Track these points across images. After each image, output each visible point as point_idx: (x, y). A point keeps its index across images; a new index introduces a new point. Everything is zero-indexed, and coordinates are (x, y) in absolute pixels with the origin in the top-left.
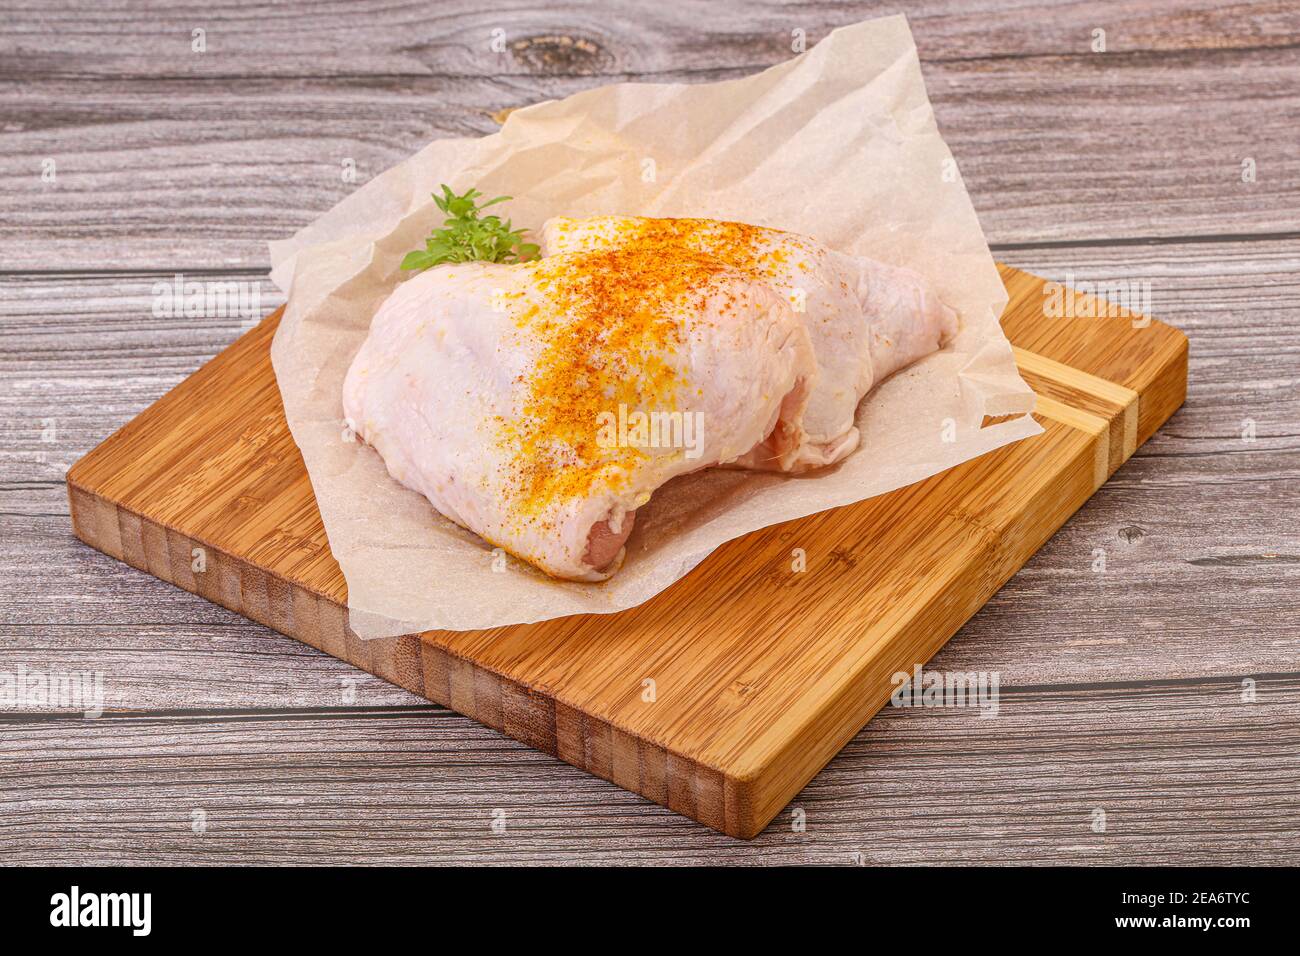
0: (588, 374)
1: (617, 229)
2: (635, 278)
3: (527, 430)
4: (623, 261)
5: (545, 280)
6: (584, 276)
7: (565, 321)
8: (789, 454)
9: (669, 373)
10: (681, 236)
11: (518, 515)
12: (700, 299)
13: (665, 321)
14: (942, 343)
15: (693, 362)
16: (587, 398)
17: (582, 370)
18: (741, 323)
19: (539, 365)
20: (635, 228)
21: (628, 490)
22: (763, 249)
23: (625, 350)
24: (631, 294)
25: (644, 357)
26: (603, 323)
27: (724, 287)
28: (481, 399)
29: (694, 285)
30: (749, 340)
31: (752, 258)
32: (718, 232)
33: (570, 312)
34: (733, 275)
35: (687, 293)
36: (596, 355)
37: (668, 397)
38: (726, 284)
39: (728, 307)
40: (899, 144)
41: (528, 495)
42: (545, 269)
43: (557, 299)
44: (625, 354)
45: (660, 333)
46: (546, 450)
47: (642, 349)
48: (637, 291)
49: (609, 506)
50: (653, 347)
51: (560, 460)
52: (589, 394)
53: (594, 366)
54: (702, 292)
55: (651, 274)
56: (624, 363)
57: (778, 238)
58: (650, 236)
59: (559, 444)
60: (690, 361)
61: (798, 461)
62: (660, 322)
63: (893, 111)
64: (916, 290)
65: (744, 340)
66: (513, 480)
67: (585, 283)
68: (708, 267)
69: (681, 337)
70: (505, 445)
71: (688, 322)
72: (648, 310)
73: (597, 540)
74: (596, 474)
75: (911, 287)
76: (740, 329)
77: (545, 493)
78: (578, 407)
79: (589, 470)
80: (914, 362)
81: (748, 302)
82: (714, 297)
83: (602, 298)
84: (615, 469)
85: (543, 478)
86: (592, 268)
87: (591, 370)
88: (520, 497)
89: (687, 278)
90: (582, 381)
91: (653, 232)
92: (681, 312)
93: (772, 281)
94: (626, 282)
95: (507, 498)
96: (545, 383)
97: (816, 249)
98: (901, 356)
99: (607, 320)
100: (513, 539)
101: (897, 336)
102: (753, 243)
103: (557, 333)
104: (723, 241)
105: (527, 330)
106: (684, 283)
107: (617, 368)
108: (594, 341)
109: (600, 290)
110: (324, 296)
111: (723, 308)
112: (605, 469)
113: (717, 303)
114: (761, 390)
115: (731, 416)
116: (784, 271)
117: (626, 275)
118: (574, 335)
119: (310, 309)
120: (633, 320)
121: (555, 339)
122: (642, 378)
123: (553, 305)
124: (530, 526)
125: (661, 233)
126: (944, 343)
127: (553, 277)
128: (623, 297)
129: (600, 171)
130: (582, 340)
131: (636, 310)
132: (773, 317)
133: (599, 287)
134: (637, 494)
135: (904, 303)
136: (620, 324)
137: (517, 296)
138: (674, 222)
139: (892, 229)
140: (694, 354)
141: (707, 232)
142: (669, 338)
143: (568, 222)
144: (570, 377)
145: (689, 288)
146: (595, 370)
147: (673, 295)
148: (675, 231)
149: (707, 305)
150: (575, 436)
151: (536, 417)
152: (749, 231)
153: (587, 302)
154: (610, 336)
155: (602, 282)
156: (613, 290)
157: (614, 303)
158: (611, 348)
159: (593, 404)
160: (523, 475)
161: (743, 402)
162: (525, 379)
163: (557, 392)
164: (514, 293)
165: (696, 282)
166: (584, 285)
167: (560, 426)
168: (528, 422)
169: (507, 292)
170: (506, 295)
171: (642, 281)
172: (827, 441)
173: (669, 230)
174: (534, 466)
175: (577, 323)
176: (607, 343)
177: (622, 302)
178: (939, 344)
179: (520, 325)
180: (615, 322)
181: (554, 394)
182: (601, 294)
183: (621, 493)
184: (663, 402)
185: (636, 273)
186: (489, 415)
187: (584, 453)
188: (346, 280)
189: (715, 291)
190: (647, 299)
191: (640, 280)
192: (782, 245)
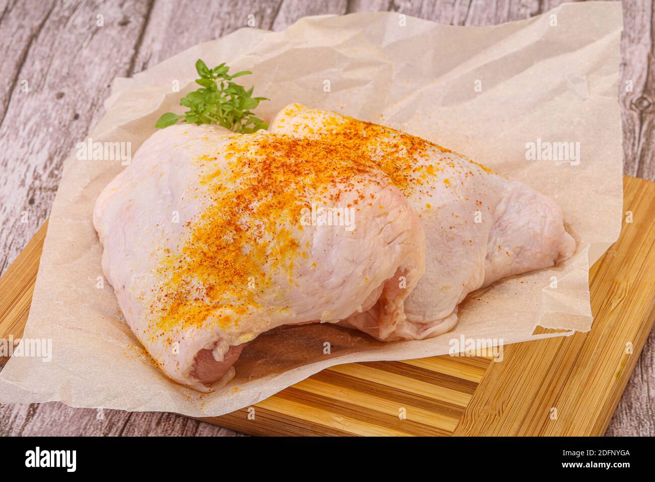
0: (235, 232)
1: (323, 123)
2: (297, 165)
3: (180, 264)
4: (299, 149)
5: (234, 152)
6: (261, 155)
7: (232, 188)
8: (387, 327)
9: (294, 244)
10: (367, 139)
11: (155, 327)
12: (337, 192)
13: (303, 203)
14: (558, 261)
15: (315, 241)
16: (228, 251)
17: (232, 228)
18: (363, 217)
19: (203, 216)
20: (337, 125)
21: (234, 330)
22: (421, 162)
23: (266, 220)
24: (287, 177)
25: (278, 229)
26: (256, 195)
27: (359, 187)
28: (163, 231)
29: (337, 180)
30: (365, 232)
31: (410, 167)
32: (395, 142)
33: (238, 181)
34: (373, 179)
35: (329, 185)
36: (244, 219)
37: (288, 263)
38: (362, 184)
39: (356, 202)
40: (584, 100)
41: (165, 314)
42: (239, 143)
43: (234, 169)
44: (265, 223)
45: (296, 211)
46: (187, 283)
47: (278, 222)
48: (292, 176)
49: (215, 339)
50: (287, 223)
51: (195, 294)
52: (231, 248)
53: (241, 227)
54: (341, 186)
55: (310, 164)
56: (262, 230)
57: (438, 156)
58: (345, 134)
59: (197, 281)
60: (312, 239)
61: (394, 332)
62: (299, 203)
63: (588, 74)
64: (545, 217)
66: (159, 300)
67: (259, 160)
68: (360, 168)
70: (163, 272)
72: (293, 192)
73: (201, 363)
74: (213, 312)
75: (542, 213)
76: (360, 222)
77: (176, 316)
78: (220, 257)
79: (210, 307)
80: (530, 272)
81: (374, 202)
82: (348, 193)
83: (265, 175)
84: (228, 312)
85: (179, 304)
86: (271, 150)
87: (238, 230)
88: (161, 314)
90: (229, 237)
91: (348, 131)
92: (318, 198)
93: (418, 188)
94: (288, 167)
95: (152, 312)
96: (203, 231)
97: (466, 170)
98: (518, 265)
99: (262, 193)
101: (518, 250)
103: (225, 193)
104: (394, 149)
105: (205, 188)
106: (331, 176)
107: (256, 233)
108: (246, 208)
109: (266, 169)
110: (114, 127)
111: (352, 203)
112: (221, 310)
113: (349, 197)
114: (364, 272)
115: (333, 289)
117: (292, 161)
118: (235, 200)
120: (280, 198)
121: (221, 199)
122: (272, 245)
123: (230, 172)
124: (160, 338)
125: (353, 133)
126: (558, 262)
127: (239, 151)
128: (281, 177)
129: (359, 74)
130: (238, 205)
131: (285, 190)
132: (389, 218)
133: (267, 167)
134: (242, 333)
135: (531, 225)
136: (270, 199)
137: (211, 160)
138: (367, 126)
141: (386, 140)
143: (295, 109)
144: (221, 231)
145: (333, 181)
146: (241, 230)
147: (317, 185)
148: (364, 133)
149: (340, 198)
150: (209, 279)
151: (188, 256)
152: (417, 146)
153: (252, 176)
154: (258, 206)
155: (271, 162)
156: (276, 170)
157: (272, 181)
158: (257, 216)
159: (230, 257)
160: (166, 298)
161: (346, 279)
162: (191, 225)
163: (209, 241)
164: (210, 157)
165: (341, 178)
166: (258, 161)
167: (202, 267)
168: (182, 259)
169: (206, 155)
170: (205, 156)
171: (301, 168)
172: (423, 322)
173: (360, 133)
174: (176, 293)
175: (240, 190)
176: (254, 211)
177: (278, 182)
178: (555, 262)
179: (203, 183)
180: (266, 196)
181: (206, 242)
182: (267, 171)
183: (228, 331)
184: (283, 266)
185: (300, 161)
186: (162, 246)
187: (212, 293)
188: (134, 119)
189: (351, 187)
190: (297, 183)
191: (299, 167)
192: (438, 162)
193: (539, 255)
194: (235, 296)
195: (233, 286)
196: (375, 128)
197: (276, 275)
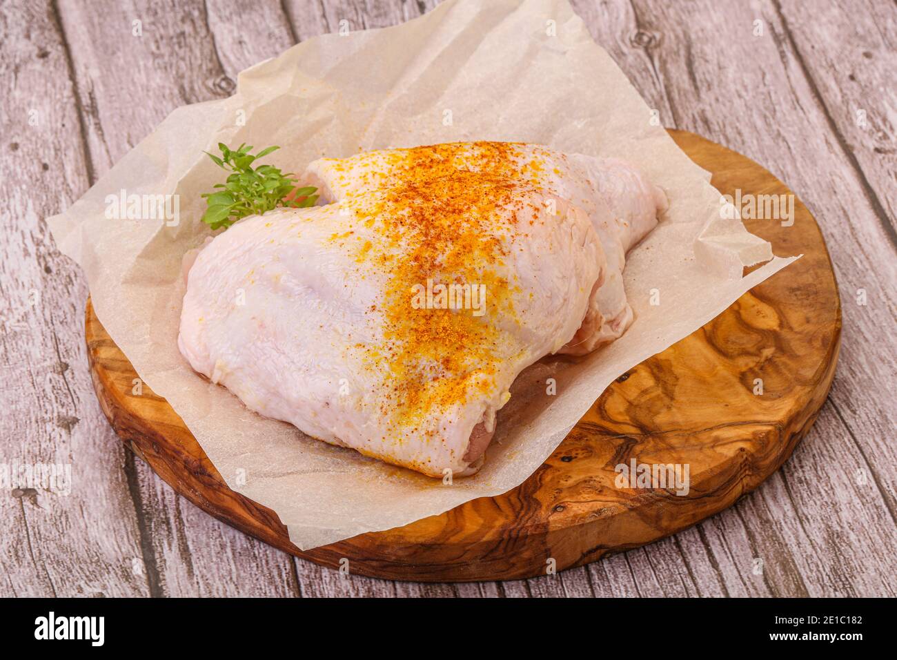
1: (388, 163)
2: (448, 205)
3: (391, 352)
4: (424, 190)
5: (370, 218)
6: (403, 209)
7: (401, 252)
8: (593, 336)
9: (503, 283)
10: (446, 161)
11: (398, 427)
12: (511, 214)
13: (489, 238)
15: (521, 270)
16: (438, 317)
18: (550, 229)
19: (387, 294)
20: (403, 160)
21: (495, 392)
22: (521, 162)
23: (462, 269)
24: (452, 219)
26: (436, 249)
27: (526, 201)
28: (335, 331)
29: (500, 203)
30: (559, 243)
31: (514, 170)
32: (477, 152)
33: (403, 243)
35: (497, 210)
37: (506, 303)
38: (525, 197)
39: (536, 217)
41: (405, 409)
43: (387, 233)
44: (464, 273)
45: (487, 248)
46: (415, 367)
47: (476, 266)
48: (456, 216)
49: (484, 409)
50: (485, 263)
51: (430, 375)
52: (439, 313)
54: (510, 207)
55: (458, 199)
57: (527, 149)
58: (419, 165)
59: (425, 361)
60: (518, 270)
61: (598, 340)
62: (484, 240)
64: (633, 176)
65: (555, 244)
66: (389, 397)
67: (406, 215)
69: (505, 250)
70: (374, 367)
71: (508, 236)
72: (471, 231)
73: (475, 441)
74: (467, 382)
75: (629, 174)
76: (550, 235)
77: (423, 405)
78: (434, 326)
79: (458, 380)
80: (645, 237)
82: (521, 210)
83: (426, 226)
84: (482, 376)
85: (416, 392)
86: (405, 201)
88: (398, 411)
89: (491, 198)
91: (420, 161)
92: (498, 226)
94: (441, 209)
95: (386, 414)
96: (397, 309)
98: (635, 233)
99: (439, 245)
100: (397, 448)
101: (631, 218)
102: (511, 158)
103: (396, 263)
104: (485, 160)
105: (368, 265)
106: (491, 202)
108: (433, 265)
109: (422, 220)
110: (132, 259)
111: (533, 219)
112: (473, 377)
113: (526, 214)
114: (577, 285)
115: (559, 311)
116: (545, 178)
117: (438, 204)
118: (412, 263)
119: (124, 273)
120: (460, 242)
121: (396, 269)
123: (384, 238)
124: (413, 436)
125: (428, 161)
126: (661, 217)
127: (375, 214)
128: (446, 223)
130: (421, 266)
131: (461, 232)
132: (571, 220)
133: (419, 216)
134: (501, 394)
135: (628, 188)
136: (451, 249)
137: (346, 236)
138: (435, 149)
139: (579, 126)
140: (520, 263)
141: (466, 154)
142: (496, 253)
143: (339, 163)
145: (497, 206)
147: (486, 214)
148: (436, 156)
149: (518, 218)
150: (439, 352)
151: (397, 339)
152: (502, 148)
153: (415, 232)
154: (446, 259)
155: (421, 212)
156: (433, 218)
157: (439, 229)
158: (450, 269)
159: (445, 322)
160: (397, 392)
161: (566, 297)
162: (377, 308)
163: (411, 315)
164: (341, 234)
165: (501, 200)
166: (406, 217)
167: (422, 345)
168: (390, 345)
169: (335, 233)
170: (335, 236)
171: (456, 206)
172: (613, 318)
173: (434, 158)
174: (405, 382)
175: (413, 252)
176: (444, 265)
177: (446, 227)
178: (658, 219)
179: (359, 261)
180: (446, 246)
181: (410, 318)
182: (424, 223)
183: (491, 396)
184: (503, 309)
185: (445, 200)
186: (348, 345)
187: (451, 365)
188: (147, 243)
189: (520, 205)
190: (468, 221)
191: (454, 206)
192: (534, 155)
193: (648, 216)
194: (476, 359)
195: (466, 351)
196: (445, 147)
197: (499, 321)
